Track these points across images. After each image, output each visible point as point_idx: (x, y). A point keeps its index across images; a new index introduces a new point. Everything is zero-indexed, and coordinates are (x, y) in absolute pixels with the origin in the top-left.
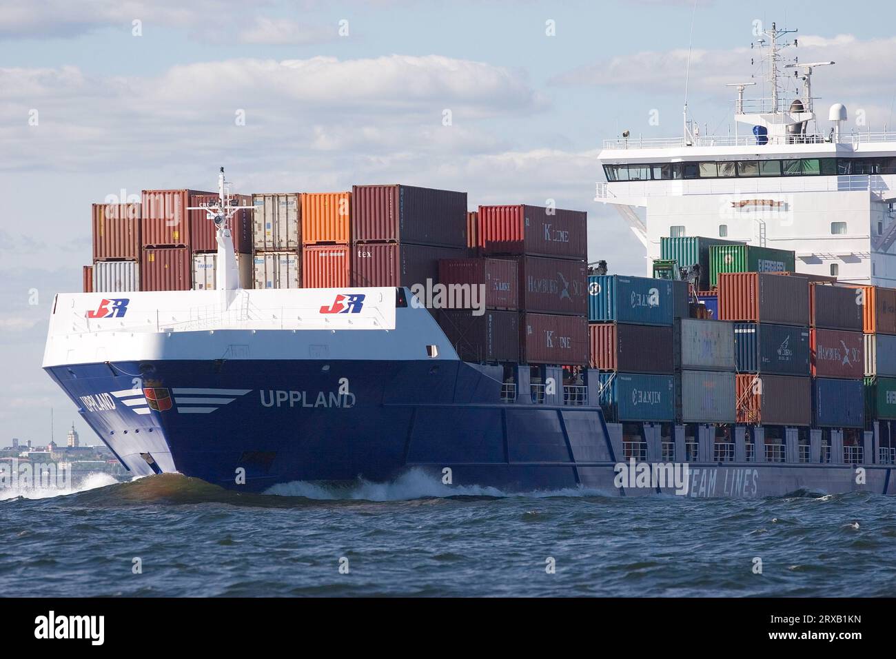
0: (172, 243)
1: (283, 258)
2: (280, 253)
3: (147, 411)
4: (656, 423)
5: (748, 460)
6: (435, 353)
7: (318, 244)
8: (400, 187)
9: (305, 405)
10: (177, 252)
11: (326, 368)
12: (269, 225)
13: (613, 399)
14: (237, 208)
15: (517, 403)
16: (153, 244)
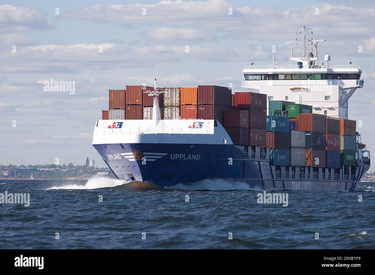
0: (136, 104)
1: (174, 109)
2: (173, 107)
3: (134, 160)
4: (284, 166)
5: (308, 179)
6: (226, 142)
7: (186, 105)
8: (214, 86)
9: (184, 159)
10: (138, 107)
11: (192, 147)
12: (169, 98)
13: (272, 158)
14: (161, 92)
15: (248, 159)
16: (129, 104)
